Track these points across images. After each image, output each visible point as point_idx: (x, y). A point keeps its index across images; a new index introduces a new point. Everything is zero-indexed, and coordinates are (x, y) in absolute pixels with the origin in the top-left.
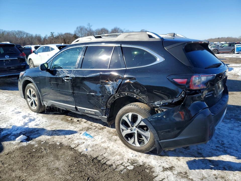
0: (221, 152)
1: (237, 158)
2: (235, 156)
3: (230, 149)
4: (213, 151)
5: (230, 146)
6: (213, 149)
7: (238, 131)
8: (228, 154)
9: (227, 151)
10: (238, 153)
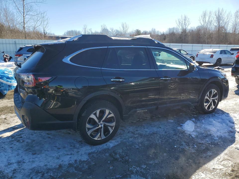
0: (15, 135)
1: (2, 137)
2: (4, 138)
3: (10, 141)
4: (21, 133)
5: (11, 143)
6: (23, 134)
7: (11, 164)
8: (9, 137)
9: (11, 138)
10: (2, 140)
